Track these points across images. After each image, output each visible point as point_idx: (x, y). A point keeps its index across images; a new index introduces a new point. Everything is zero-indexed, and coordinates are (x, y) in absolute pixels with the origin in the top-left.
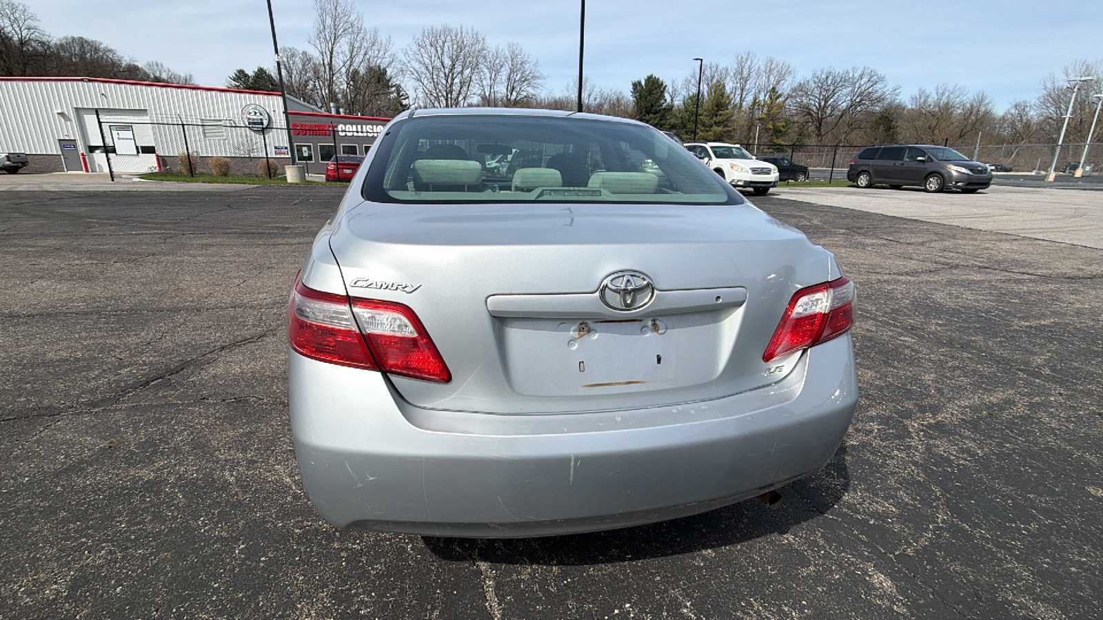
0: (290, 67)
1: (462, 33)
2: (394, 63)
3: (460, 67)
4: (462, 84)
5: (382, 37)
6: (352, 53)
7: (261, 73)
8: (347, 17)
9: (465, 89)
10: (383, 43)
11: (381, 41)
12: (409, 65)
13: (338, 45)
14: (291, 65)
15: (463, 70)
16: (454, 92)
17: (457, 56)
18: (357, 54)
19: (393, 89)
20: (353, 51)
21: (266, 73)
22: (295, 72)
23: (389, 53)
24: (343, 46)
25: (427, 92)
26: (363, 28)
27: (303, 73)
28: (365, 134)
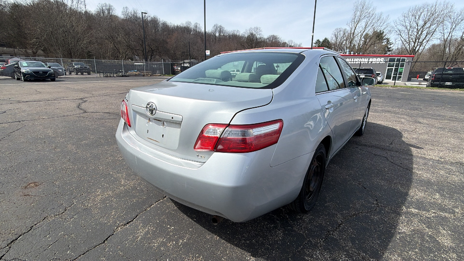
0: (337, 36)
1: (436, 6)
2: (387, 28)
3: (430, 24)
4: (427, 34)
5: (384, 16)
6: (366, 26)
7: (326, 40)
8: (367, 10)
9: (429, 36)
10: (384, 19)
11: (383, 18)
12: (396, 28)
13: (360, 24)
14: (338, 35)
15: (430, 26)
16: (420, 39)
17: (429, 20)
18: (368, 26)
19: (385, 41)
20: (367, 25)
21: (327, 40)
22: (339, 38)
23: (386, 23)
24: (362, 24)
25: (403, 40)
26: (375, 14)
27: (342, 38)
28: (354, 63)
